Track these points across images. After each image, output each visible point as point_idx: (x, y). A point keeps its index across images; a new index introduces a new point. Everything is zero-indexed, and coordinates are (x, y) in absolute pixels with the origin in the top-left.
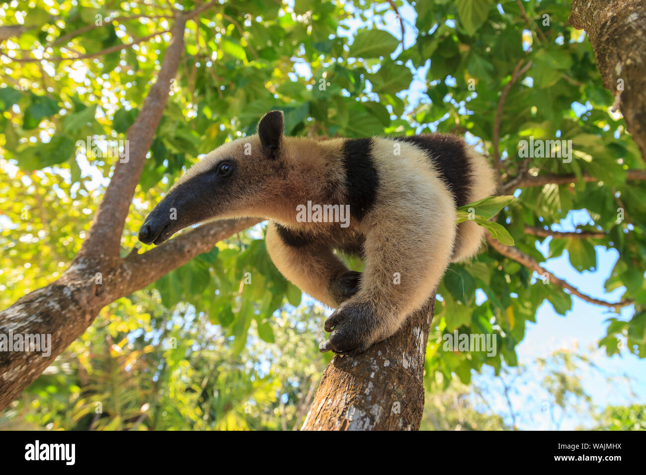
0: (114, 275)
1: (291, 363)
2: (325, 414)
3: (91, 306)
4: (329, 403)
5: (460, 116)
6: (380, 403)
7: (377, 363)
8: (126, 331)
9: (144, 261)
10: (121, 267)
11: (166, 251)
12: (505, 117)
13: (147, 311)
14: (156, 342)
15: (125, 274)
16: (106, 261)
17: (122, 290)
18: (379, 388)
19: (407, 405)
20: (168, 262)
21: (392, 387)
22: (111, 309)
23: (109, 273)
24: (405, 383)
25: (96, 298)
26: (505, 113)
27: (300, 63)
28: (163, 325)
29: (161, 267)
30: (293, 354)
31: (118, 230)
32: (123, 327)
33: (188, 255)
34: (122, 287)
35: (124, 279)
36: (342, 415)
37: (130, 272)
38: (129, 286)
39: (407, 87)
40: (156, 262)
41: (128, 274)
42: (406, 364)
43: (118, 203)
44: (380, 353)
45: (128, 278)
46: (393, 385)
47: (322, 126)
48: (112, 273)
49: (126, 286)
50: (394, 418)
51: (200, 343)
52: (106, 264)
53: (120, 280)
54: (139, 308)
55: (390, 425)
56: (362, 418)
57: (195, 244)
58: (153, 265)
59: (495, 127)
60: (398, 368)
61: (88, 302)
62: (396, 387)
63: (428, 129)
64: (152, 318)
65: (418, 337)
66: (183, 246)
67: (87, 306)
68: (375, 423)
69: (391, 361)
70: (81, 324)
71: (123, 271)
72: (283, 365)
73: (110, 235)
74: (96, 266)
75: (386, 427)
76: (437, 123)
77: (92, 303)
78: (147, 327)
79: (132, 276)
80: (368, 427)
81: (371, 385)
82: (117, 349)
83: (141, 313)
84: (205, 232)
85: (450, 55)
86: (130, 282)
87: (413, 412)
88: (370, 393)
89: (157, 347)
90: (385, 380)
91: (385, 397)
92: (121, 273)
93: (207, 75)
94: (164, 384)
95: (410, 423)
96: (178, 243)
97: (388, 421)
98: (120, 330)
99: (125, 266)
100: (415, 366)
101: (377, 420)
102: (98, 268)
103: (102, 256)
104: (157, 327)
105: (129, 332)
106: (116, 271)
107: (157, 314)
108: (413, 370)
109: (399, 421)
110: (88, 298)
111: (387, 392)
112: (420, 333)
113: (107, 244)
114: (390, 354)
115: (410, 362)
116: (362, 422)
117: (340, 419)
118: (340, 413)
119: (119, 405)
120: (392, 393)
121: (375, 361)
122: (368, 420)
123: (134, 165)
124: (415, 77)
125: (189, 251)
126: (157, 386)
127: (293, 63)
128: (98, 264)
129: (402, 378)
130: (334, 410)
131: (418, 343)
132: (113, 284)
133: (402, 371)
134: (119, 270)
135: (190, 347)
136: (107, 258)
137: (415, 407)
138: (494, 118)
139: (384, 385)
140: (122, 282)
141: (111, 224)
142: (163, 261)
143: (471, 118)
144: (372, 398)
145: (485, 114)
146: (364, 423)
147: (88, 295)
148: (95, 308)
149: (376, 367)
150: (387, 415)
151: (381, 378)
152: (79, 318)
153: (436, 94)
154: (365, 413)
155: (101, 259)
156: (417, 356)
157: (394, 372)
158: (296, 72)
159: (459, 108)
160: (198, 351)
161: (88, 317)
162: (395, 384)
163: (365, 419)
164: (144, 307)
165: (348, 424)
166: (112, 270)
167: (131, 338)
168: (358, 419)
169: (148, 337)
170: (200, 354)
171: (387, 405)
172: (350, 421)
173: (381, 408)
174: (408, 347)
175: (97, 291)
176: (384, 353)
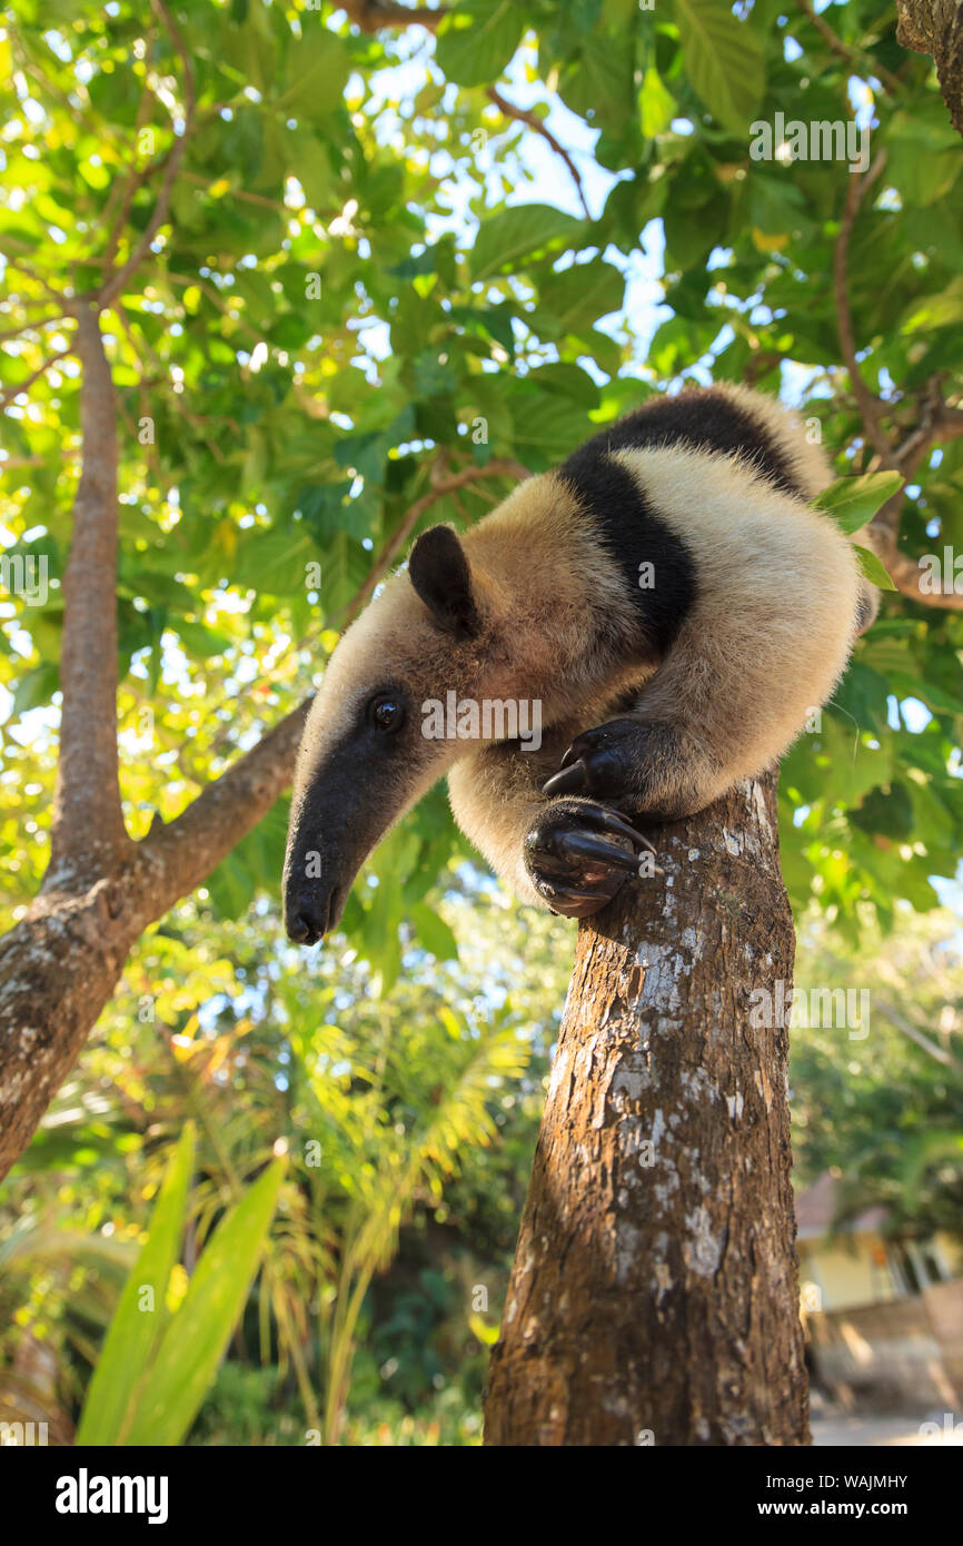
0: (132, 874)
1: (549, 978)
2: (596, 972)
3: (111, 940)
4: (599, 953)
5: (757, 328)
6: (696, 924)
7: (673, 858)
8: (192, 1006)
9: (179, 833)
10: (141, 856)
11: (216, 803)
12: (860, 299)
13: (222, 956)
14: (259, 1013)
15: (152, 869)
16: (107, 851)
17: (157, 901)
18: (688, 900)
19: (752, 918)
20: (228, 823)
21: (714, 893)
22: (148, 970)
23: (120, 874)
24: (740, 881)
25: (115, 924)
26: (857, 289)
27: (371, 328)
28: (261, 972)
29: (217, 836)
30: (546, 958)
31: (110, 787)
32: (183, 1001)
33: (262, 799)
34: (154, 896)
35: (153, 878)
36: (628, 962)
37: (160, 862)
38: (168, 890)
39: (617, 305)
40: (205, 830)
41: (157, 867)
42: (733, 848)
43: (92, 733)
44: (676, 841)
45: (161, 874)
46: (716, 888)
47: (455, 451)
48: (127, 872)
49: (161, 891)
50: (730, 945)
51: (349, 990)
52: (109, 857)
53: (145, 881)
54: (202, 954)
55: (726, 958)
56: (668, 958)
57: (270, 773)
58: (201, 837)
59: (842, 327)
60: (719, 858)
61: (102, 934)
62: (721, 892)
63: (690, 381)
64: (236, 965)
65: (748, 796)
66: (247, 785)
67: (103, 942)
68: (694, 960)
69: (700, 849)
70: (101, 979)
71: (147, 864)
72: (534, 987)
73: (98, 799)
74: (93, 866)
75: (718, 963)
76: (708, 360)
77: (110, 935)
78: (232, 988)
79: (167, 869)
80: (682, 969)
81: (670, 899)
82: (183, 1043)
83: (209, 962)
84: (282, 744)
85: (701, 199)
86: (168, 880)
87: (770, 931)
88: (672, 912)
89: (264, 1023)
90: (695, 884)
91: (703, 913)
92: (145, 869)
93: (175, 421)
94: (302, 1093)
95: (767, 951)
96: (237, 781)
97: (719, 952)
98: (180, 1008)
99: (148, 853)
100: (754, 848)
101: (698, 953)
102: (97, 868)
103: (97, 844)
104: (251, 981)
105: (199, 1007)
106: (132, 866)
107: (245, 955)
108: (751, 856)
109: (744, 949)
110: (98, 927)
111: (705, 904)
112: (752, 788)
113: (98, 820)
114: (696, 838)
115: (742, 843)
116: (668, 965)
117: (625, 970)
118: (624, 960)
119: (224, 1151)
120: (716, 903)
121: (669, 857)
122: (679, 959)
123: (97, 650)
124: (629, 276)
125: (262, 790)
126: (289, 1098)
127: (356, 332)
128: (96, 860)
129: (730, 873)
130: (611, 960)
131: (751, 806)
132: (136, 892)
133: (727, 860)
134: (139, 865)
135: (332, 1003)
136: (108, 845)
137: (772, 920)
138: (834, 311)
139: (696, 894)
140: (151, 884)
141: (92, 778)
142: (216, 823)
143: (781, 326)
144: (679, 921)
145: (811, 307)
146: (673, 964)
147: (96, 921)
148: (117, 941)
149: (673, 866)
150: (714, 942)
151: (689, 882)
152: (94, 967)
153: (688, 298)
154: (670, 948)
155: (97, 851)
156: (754, 830)
157: (711, 867)
158: (368, 351)
159: (749, 312)
160: (349, 1008)
161: (111, 963)
162: (719, 886)
163: (673, 959)
164: (212, 949)
165: (643, 973)
166: (124, 866)
167: (207, 1018)
168: (659, 961)
169: (240, 1005)
170: (356, 1013)
171: (711, 927)
172: (644, 969)
173: (700, 933)
174: (731, 817)
175: (110, 909)
176: (684, 839)
